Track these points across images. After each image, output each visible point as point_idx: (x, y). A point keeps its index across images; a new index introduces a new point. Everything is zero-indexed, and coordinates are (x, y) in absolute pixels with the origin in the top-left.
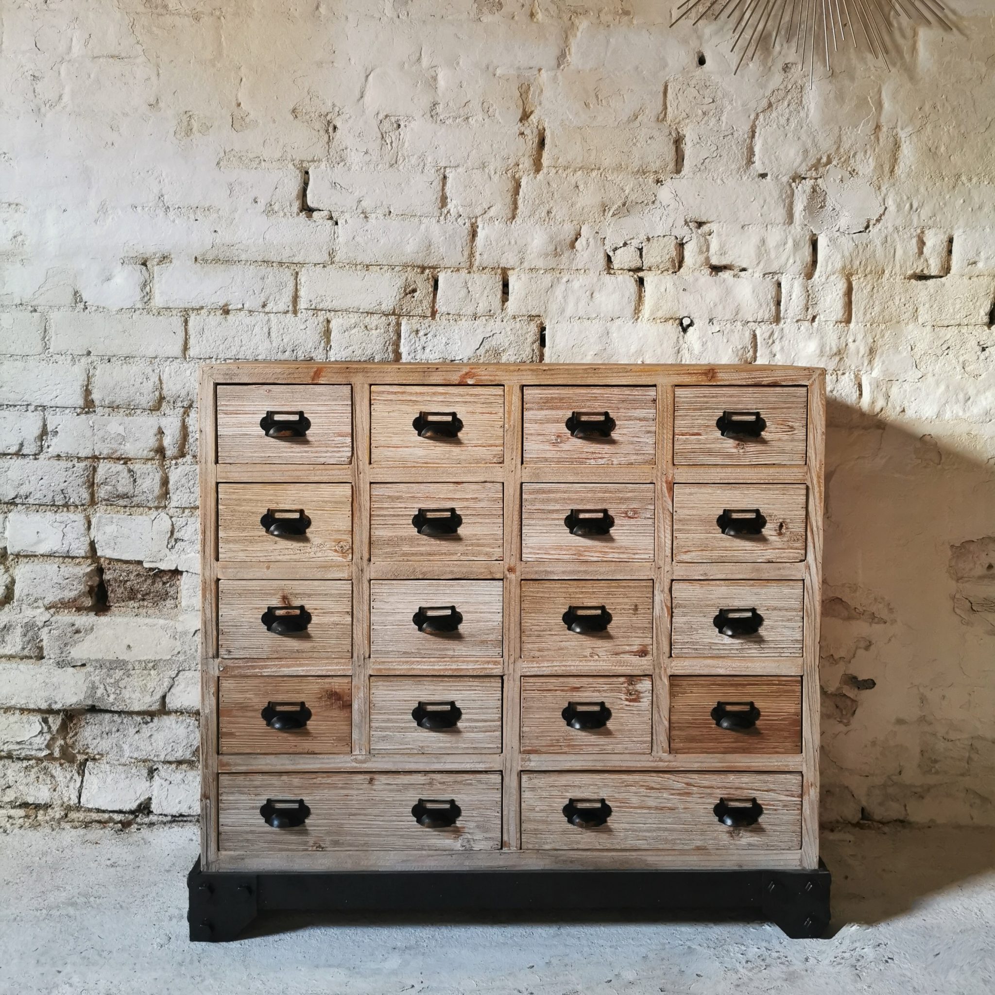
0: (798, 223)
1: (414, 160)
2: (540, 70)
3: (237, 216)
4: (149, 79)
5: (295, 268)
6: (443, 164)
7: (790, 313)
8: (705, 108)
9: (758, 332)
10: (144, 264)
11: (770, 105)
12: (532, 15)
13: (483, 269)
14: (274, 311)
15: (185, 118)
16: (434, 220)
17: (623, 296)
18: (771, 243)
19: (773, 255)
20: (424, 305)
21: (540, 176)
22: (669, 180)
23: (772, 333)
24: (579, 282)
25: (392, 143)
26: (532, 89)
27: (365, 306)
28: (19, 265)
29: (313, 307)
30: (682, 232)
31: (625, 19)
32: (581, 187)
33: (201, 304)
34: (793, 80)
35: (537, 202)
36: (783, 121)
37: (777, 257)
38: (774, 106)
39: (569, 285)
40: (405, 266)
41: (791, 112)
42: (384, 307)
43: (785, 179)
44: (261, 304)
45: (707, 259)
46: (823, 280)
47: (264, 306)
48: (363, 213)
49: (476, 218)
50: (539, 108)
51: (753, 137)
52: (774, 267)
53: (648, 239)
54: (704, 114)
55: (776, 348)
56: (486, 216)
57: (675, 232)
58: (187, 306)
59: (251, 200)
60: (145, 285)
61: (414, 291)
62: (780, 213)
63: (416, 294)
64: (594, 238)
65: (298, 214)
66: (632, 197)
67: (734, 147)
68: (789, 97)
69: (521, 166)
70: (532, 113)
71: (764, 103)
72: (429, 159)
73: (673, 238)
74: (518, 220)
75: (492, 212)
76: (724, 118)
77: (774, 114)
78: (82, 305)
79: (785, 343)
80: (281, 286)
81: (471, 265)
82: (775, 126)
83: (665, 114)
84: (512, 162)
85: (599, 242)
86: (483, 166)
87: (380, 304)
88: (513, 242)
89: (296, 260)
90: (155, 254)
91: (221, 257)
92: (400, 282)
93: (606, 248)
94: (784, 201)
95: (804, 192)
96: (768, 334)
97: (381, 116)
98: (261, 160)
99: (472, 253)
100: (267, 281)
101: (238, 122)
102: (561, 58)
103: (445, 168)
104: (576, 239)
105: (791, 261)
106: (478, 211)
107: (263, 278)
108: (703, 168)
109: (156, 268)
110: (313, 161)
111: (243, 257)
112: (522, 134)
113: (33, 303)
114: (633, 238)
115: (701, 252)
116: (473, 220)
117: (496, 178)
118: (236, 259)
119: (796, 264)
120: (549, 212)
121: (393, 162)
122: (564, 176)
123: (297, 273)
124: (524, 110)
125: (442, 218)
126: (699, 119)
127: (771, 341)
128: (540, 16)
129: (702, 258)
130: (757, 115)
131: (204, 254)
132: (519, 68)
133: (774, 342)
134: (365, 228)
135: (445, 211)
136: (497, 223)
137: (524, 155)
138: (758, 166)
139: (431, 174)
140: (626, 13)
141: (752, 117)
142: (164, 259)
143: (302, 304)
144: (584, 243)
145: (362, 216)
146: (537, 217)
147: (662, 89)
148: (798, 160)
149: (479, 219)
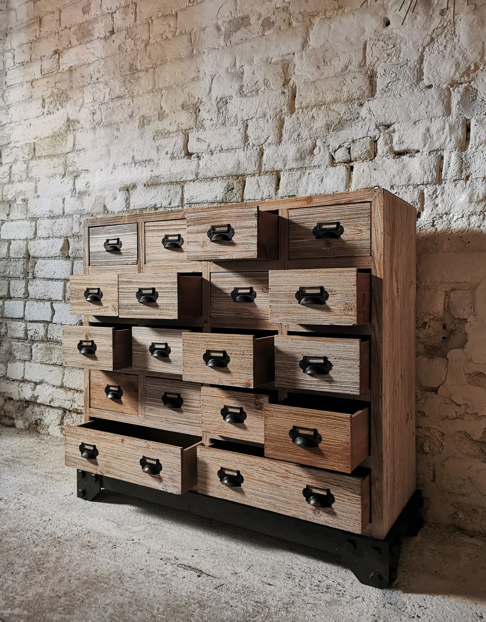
0: (454, 114)
1: (232, 120)
2: (294, 54)
3: (160, 162)
4: (129, 104)
5: (182, 184)
6: (245, 119)
7: (449, 176)
8: (388, 52)
9: (425, 192)
10: (128, 190)
11: (432, 40)
12: (290, 24)
13: (266, 173)
14: (174, 206)
15: (142, 119)
16: (242, 150)
17: (339, 178)
18: (433, 131)
19: (435, 138)
20: (237, 196)
21: (293, 116)
22: (366, 102)
23: (436, 191)
24: (315, 173)
25: (223, 112)
26: (290, 66)
27: (210, 199)
28: (87, 196)
29: (189, 203)
30: (374, 133)
31: (340, 12)
32: (316, 117)
33: (146, 206)
34: (448, 20)
35: (292, 130)
36: (442, 48)
37: (438, 139)
38: (436, 40)
39: (310, 176)
40: (228, 176)
41: (447, 41)
42: (218, 199)
43: (444, 86)
44: (168, 203)
45: (391, 148)
46: (474, 150)
47: (170, 204)
48: (210, 151)
49: (262, 145)
50: (293, 76)
51: (422, 63)
52: (437, 146)
53: (353, 141)
54: (388, 55)
55: (438, 201)
56: (267, 143)
57: (370, 134)
58: (141, 207)
59: (165, 153)
60: (127, 200)
61: (233, 189)
62: (439, 110)
63: (233, 191)
64: (323, 146)
65: (184, 157)
66: (345, 117)
67: (408, 72)
68: (446, 31)
69: (283, 111)
70: (290, 79)
71: (428, 39)
72: (239, 117)
73: (369, 138)
74: (283, 142)
75: (269, 141)
76: (401, 56)
77: (436, 45)
78: (106, 212)
79: (445, 196)
80: (177, 193)
81: (260, 171)
82: (436, 52)
83: (365, 61)
84: (278, 110)
85: (326, 148)
86: (264, 115)
87: (216, 197)
88: (280, 156)
89: (182, 180)
90: (130, 185)
91: (154, 182)
92: (225, 185)
93: (330, 151)
94: (443, 100)
95: (459, 92)
96: (432, 192)
97: (218, 100)
98: (169, 133)
99: (260, 165)
100: (171, 192)
101: (161, 116)
102: (305, 43)
103: (247, 120)
104: (314, 148)
105: (448, 140)
106: (262, 141)
107: (169, 191)
108: (387, 89)
109: (131, 191)
110: (190, 129)
111: (162, 181)
112: (283, 93)
113: (92, 213)
114: (345, 143)
115: (386, 144)
116: (261, 147)
117: (270, 121)
118: (159, 183)
119: (452, 142)
120: (299, 135)
121: (223, 122)
122: (306, 112)
123: (183, 186)
124: (285, 79)
125: (245, 148)
126: (385, 60)
127: (434, 196)
128: (294, 24)
129: (387, 147)
130: (424, 48)
131: (147, 182)
132: (283, 56)
133: (437, 197)
134: (211, 159)
135: (247, 144)
136: (272, 146)
137: (284, 105)
138: (426, 82)
139: (240, 125)
140: (340, 7)
141: (420, 50)
142: (134, 186)
143: (185, 202)
144: (318, 150)
145: (210, 153)
146: (292, 139)
147: (362, 46)
148: (453, 71)
149: (264, 145)
